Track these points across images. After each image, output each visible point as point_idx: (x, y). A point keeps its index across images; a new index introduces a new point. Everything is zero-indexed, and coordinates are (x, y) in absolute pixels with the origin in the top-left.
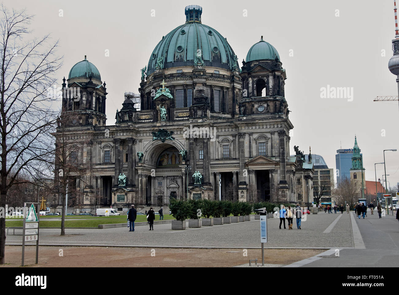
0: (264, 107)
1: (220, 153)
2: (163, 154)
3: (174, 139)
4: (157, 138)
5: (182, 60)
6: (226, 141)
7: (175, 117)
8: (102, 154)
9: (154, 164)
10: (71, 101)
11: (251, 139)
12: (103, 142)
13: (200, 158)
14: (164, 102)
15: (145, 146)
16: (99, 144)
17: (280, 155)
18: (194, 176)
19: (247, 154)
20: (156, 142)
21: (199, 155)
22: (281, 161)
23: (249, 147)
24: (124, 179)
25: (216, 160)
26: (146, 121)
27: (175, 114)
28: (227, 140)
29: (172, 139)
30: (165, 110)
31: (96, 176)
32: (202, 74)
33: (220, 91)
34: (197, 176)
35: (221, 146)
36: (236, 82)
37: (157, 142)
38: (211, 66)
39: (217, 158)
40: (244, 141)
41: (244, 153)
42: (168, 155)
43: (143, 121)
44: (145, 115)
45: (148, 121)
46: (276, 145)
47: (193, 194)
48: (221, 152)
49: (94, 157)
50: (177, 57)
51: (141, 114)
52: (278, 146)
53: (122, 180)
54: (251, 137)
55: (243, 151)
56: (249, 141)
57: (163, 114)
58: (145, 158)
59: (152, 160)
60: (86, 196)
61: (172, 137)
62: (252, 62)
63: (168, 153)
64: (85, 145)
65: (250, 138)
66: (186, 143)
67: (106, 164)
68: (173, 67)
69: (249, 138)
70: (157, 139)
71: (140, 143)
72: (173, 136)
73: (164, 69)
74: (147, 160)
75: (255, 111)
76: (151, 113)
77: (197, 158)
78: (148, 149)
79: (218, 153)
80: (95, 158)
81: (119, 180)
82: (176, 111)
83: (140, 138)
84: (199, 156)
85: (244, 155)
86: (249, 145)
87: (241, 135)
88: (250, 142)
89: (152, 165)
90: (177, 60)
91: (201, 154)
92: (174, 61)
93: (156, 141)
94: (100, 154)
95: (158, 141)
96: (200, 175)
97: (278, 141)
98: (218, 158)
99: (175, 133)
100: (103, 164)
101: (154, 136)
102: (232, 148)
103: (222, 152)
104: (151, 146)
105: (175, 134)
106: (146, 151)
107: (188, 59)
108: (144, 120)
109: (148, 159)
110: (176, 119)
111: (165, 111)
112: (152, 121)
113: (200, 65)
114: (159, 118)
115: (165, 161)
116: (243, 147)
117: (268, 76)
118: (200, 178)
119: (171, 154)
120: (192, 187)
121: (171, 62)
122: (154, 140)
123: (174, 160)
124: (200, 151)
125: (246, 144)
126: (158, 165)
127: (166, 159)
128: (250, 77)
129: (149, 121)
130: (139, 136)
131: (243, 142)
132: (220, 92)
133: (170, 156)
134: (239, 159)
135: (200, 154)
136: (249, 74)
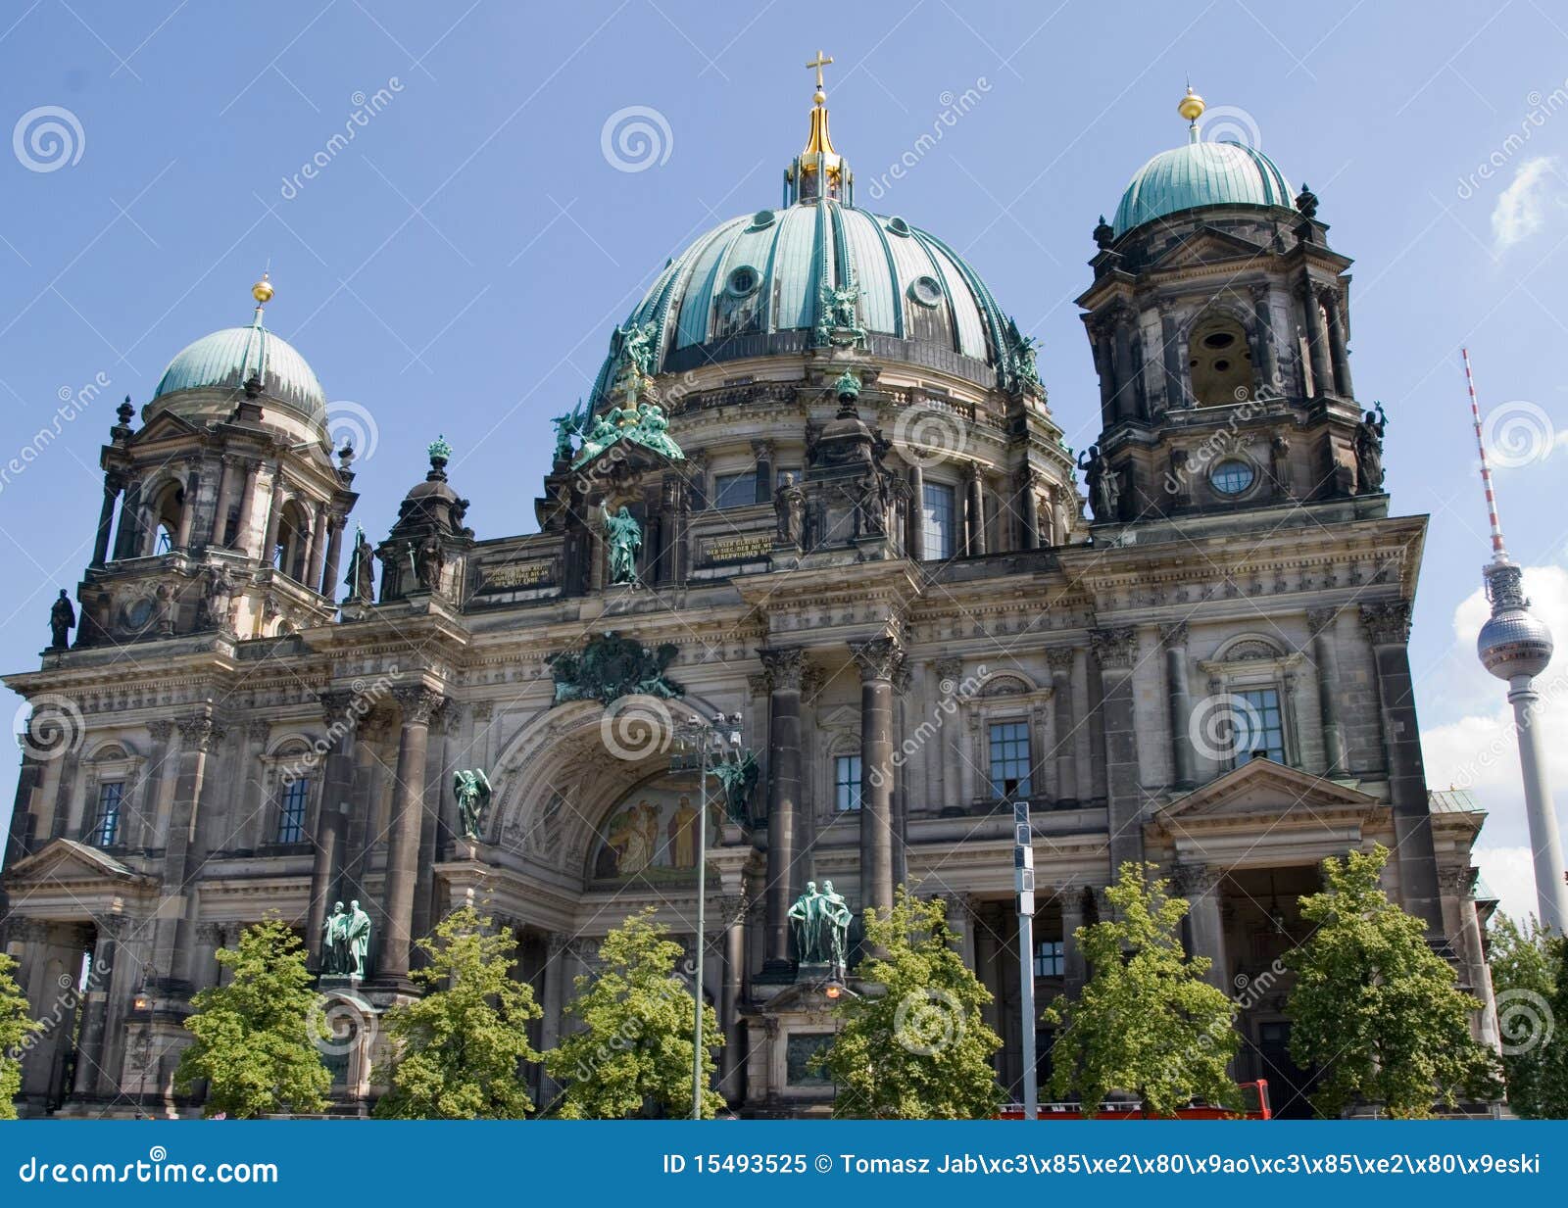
0: (1253, 468)
1: (968, 774)
2: (624, 808)
3: (683, 693)
4: (581, 691)
6: (1011, 691)
7: (690, 563)
8: (266, 794)
9: (568, 865)
10: (141, 510)
11: (1182, 664)
12: (279, 724)
13: (844, 806)
14: (631, 481)
15: (504, 740)
16: (253, 735)
17: (1385, 763)
18: (799, 912)
19: (1152, 768)
20: (571, 712)
21: (838, 784)
22: (1397, 800)
23: (1166, 719)
24: (357, 935)
25: (947, 813)
26: (520, 596)
27: (691, 544)
28: (1013, 685)
29: (669, 694)
30: (633, 525)
31: (216, 924)
33: (951, 488)
34: (817, 913)
35: (975, 728)
36: (1037, 446)
37: (578, 715)
38: (907, 357)
39: (951, 801)
40: (1129, 683)
41: (1136, 759)
42: (653, 812)
43: (507, 598)
44: (517, 561)
45: (532, 594)
46: (1354, 699)
47: (792, 1037)
48: (977, 763)
49: (220, 814)
51: (498, 557)
52: (1364, 702)
53: (343, 944)
54: (1179, 651)
55: (1127, 743)
56: (1164, 679)
57: (622, 550)
58: (500, 812)
59: (557, 837)
60: (137, 1044)
61: (666, 682)
62: (1156, 228)
63: (652, 800)
64: (176, 738)
65: (1171, 660)
66: (756, 712)
67: (280, 850)
69: (1163, 662)
70: (579, 697)
71: (480, 725)
72: (675, 673)
74: (515, 825)
75: (1192, 493)
76: (556, 550)
77: (822, 805)
78: (521, 758)
79: (959, 771)
80: (223, 819)
81: (329, 941)
82: (699, 531)
83: (480, 694)
84: (836, 793)
85: (1135, 774)
86: (1165, 709)
87: (1110, 641)
88: (1172, 686)
89: (551, 865)
91: (850, 783)
93: (568, 706)
94: (252, 797)
95: (583, 708)
96: (838, 908)
97: (1362, 675)
98: (960, 800)
99: (689, 654)
100: (263, 853)
101: (557, 679)
102: (1048, 732)
103: (985, 765)
104: (539, 740)
105: (690, 659)
106: (511, 767)
107: (782, 326)
108: (513, 589)
109: (525, 822)
110: (697, 574)
111: (631, 533)
112: (553, 592)
113: (844, 339)
114: (598, 574)
115: (638, 845)
116: (1129, 719)
117: (1266, 287)
118: (841, 929)
119: (669, 808)
120: (784, 987)
122: (562, 702)
124: (844, 765)
125: (1148, 701)
126: (593, 874)
127: (640, 840)
128: (1144, 309)
129: (542, 593)
130: (474, 681)
131: (1127, 688)
132: (953, 495)
133: (664, 821)
134: (1100, 801)
135: (843, 778)
136: (1140, 286)
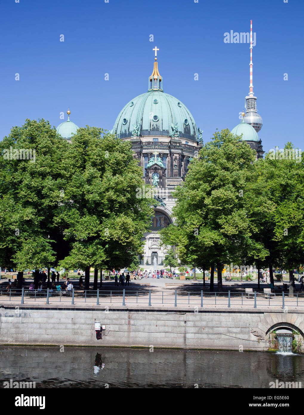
5: (157, 129)
7: (166, 185)
14: (157, 171)
27: (166, 182)
29: (165, 205)
32: (178, 145)
38: (184, 137)
50: (153, 125)
57: (156, 182)
61: (164, 203)
68: (150, 135)
73: (140, 136)
82: (168, 180)
90: (153, 128)
92: (150, 130)
107: (163, 129)
110: (167, 187)
113: (176, 136)
121: (146, 130)
123: (156, 223)
